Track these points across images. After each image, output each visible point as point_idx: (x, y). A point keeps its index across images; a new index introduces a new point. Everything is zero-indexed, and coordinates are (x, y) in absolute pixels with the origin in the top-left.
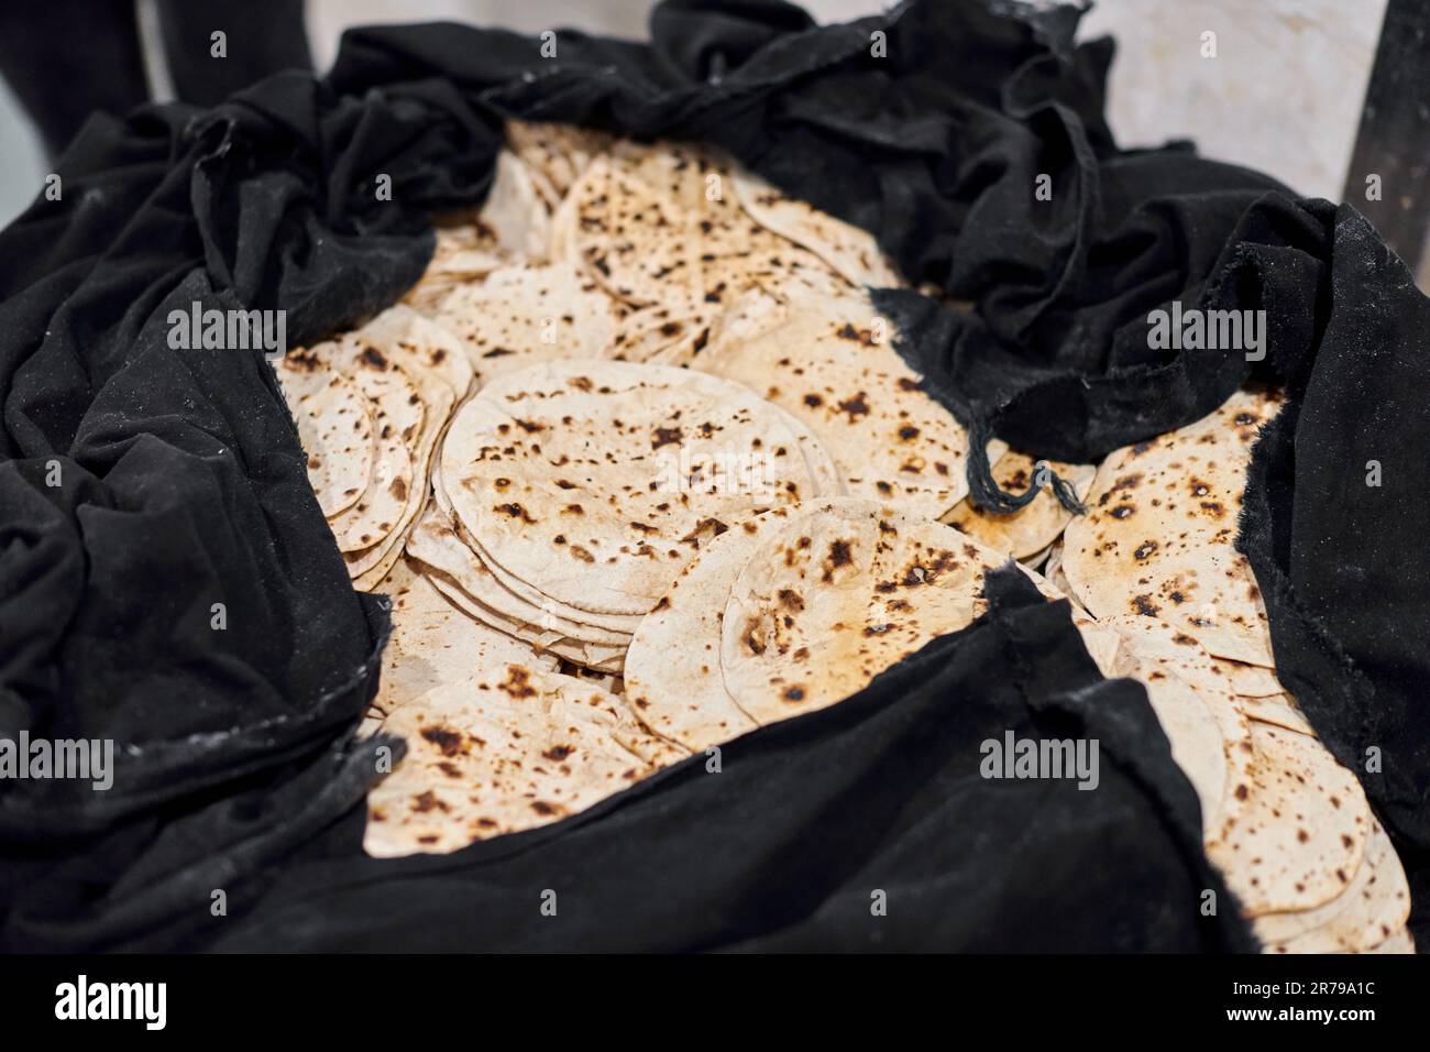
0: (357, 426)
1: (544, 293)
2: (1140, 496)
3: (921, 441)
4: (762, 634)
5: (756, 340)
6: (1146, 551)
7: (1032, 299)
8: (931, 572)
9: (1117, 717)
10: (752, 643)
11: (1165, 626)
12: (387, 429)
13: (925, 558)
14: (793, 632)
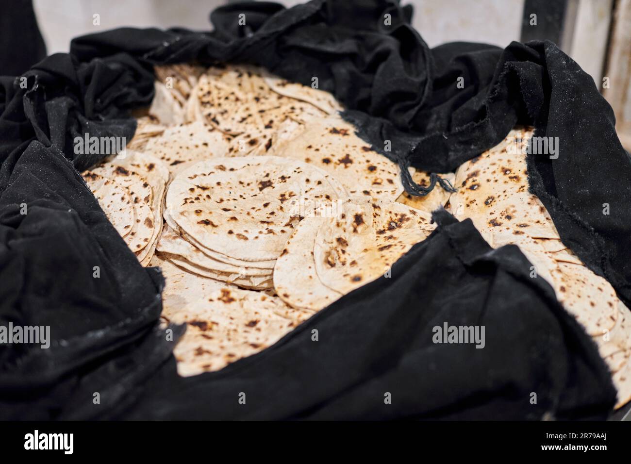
0: (123, 199)
1: (191, 135)
2: (479, 179)
3: (378, 171)
4: (333, 258)
5: (294, 140)
6: (489, 201)
7: (412, 107)
8: (398, 223)
9: (510, 259)
10: (329, 262)
11: (508, 229)
12: (136, 199)
13: (394, 218)
14: (346, 256)
